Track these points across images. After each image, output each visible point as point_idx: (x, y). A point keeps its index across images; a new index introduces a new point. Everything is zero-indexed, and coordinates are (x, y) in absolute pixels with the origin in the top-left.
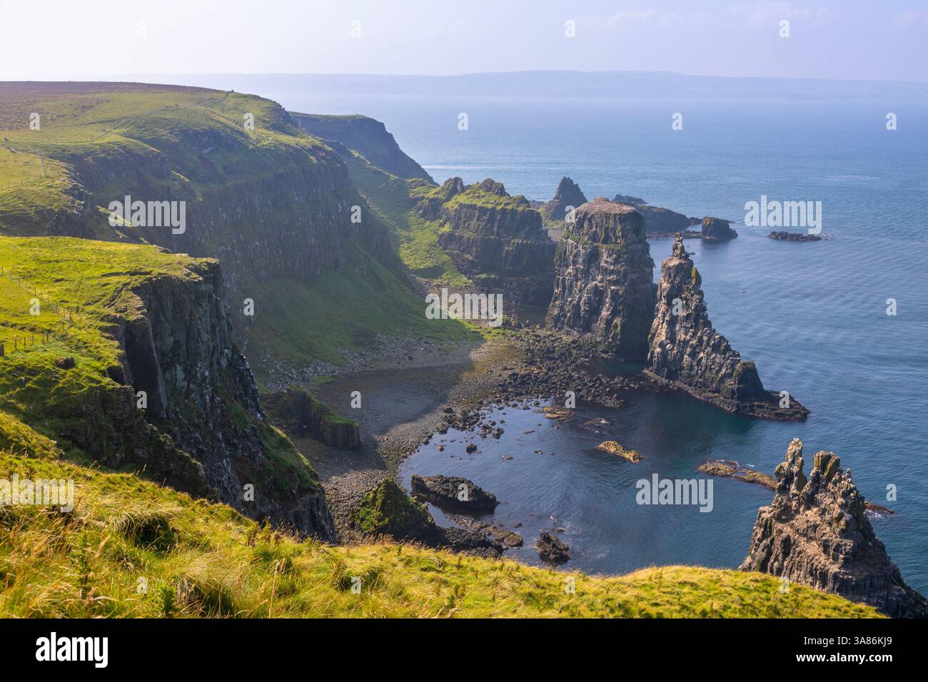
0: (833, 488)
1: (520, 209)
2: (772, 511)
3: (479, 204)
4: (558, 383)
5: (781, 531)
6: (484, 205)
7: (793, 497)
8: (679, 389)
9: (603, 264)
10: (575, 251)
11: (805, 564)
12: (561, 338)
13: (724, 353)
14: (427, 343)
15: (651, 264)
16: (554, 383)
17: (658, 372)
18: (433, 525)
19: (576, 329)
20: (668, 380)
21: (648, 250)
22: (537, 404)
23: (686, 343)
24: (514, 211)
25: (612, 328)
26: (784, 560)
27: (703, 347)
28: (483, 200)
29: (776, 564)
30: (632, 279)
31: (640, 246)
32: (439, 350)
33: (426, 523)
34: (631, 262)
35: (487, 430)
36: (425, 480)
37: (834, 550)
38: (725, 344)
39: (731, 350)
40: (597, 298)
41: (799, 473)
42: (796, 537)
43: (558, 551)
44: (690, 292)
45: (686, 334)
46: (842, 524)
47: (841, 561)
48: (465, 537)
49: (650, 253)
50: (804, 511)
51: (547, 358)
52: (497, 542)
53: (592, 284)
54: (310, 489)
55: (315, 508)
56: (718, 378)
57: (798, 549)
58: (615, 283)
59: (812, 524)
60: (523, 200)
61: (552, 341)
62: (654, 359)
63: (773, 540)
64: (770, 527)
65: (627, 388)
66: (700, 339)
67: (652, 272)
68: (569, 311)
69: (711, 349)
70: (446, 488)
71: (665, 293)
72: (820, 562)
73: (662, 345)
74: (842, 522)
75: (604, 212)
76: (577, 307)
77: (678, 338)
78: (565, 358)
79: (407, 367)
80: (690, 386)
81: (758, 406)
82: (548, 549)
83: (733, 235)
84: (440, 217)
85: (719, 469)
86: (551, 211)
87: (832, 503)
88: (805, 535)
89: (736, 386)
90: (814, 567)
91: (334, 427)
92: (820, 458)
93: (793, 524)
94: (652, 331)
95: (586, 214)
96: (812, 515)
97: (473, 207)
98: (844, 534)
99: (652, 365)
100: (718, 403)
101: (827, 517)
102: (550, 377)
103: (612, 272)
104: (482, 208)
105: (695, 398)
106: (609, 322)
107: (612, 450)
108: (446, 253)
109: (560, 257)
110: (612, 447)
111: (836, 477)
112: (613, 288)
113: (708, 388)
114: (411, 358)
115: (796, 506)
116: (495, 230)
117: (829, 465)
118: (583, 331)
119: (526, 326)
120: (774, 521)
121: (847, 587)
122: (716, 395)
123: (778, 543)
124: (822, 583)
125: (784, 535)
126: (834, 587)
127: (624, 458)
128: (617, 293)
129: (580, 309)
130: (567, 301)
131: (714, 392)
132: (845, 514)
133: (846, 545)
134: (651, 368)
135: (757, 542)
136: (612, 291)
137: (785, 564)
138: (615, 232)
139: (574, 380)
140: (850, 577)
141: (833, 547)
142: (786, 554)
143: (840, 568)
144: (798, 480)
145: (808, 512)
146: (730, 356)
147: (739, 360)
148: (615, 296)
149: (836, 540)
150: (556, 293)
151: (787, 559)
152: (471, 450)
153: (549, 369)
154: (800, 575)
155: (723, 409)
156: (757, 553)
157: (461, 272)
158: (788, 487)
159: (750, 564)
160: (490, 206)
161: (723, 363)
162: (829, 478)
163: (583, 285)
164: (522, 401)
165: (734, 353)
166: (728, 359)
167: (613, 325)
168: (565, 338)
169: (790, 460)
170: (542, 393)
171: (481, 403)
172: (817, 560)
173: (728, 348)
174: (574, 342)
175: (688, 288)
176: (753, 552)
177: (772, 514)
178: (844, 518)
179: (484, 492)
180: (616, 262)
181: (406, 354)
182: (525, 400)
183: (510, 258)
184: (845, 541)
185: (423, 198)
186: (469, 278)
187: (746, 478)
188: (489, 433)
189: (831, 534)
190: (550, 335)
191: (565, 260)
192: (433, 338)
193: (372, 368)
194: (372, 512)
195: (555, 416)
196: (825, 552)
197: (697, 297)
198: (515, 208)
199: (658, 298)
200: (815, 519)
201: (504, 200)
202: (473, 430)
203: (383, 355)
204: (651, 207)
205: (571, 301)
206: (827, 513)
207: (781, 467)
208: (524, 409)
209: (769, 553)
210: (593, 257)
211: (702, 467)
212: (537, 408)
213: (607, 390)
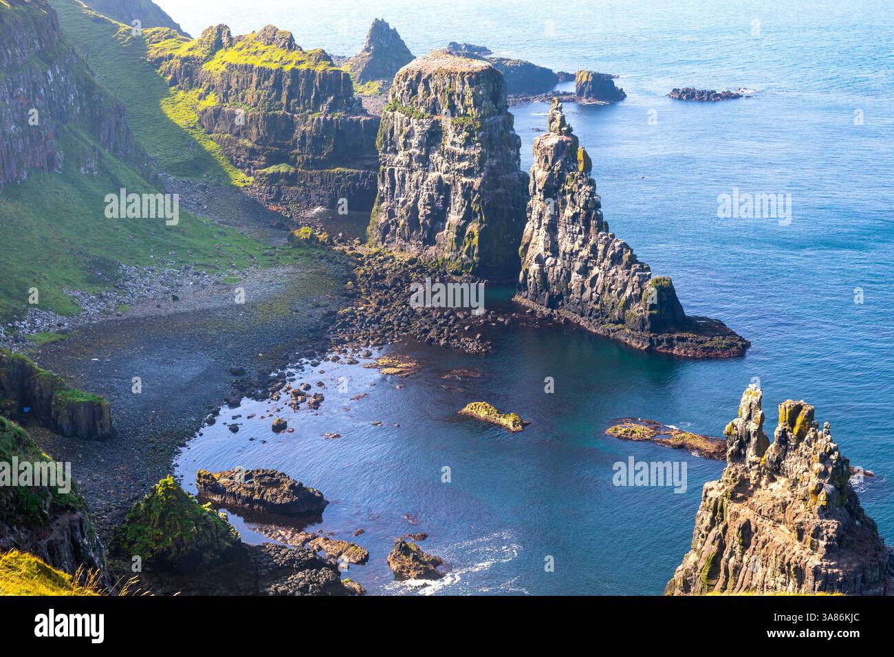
0: (806, 450)
1: (320, 69)
2: (723, 487)
3: (258, 64)
4: (395, 323)
5: (737, 515)
6: (264, 64)
7: (750, 467)
8: (567, 321)
9: (448, 146)
10: (406, 129)
11: (773, 558)
12: (392, 257)
13: (628, 267)
14: (198, 274)
15: (516, 143)
16: (389, 323)
17: (535, 298)
18: (237, 543)
19: (414, 242)
20: (550, 309)
21: (511, 123)
22: (369, 355)
23: (573, 254)
24: (310, 74)
25: (466, 239)
26: (743, 553)
27: (599, 260)
28: (264, 57)
29: (732, 560)
30: (491, 168)
31: (500, 118)
32: (217, 283)
33: (227, 540)
34: (488, 143)
35: (300, 398)
36: (216, 476)
37: (813, 536)
38: (629, 253)
39: (637, 262)
40: (441, 197)
41: (759, 432)
42: (758, 522)
43: (422, 566)
44: (576, 182)
45: (573, 241)
46: (821, 499)
47: (822, 550)
48: (285, 555)
49: (514, 127)
50: (767, 484)
51: (376, 287)
52: (332, 560)
53: (433, 176)
54: (68, 507)
55: (79, 534)
56: (621, 304)
57: (762, 538)
58: (469, 172)
59: (780, 501)
60: (324, 56)
61: (380, 261)
62: (529, 281)
63: (726, 528)
64: (722, 510)
65: (494, 324)
66: (594, 249)
67: (518, 154)
68: (402, 217)
69: (610, 261)
70: (249, 486)
71: (540, 186)
72: (794, 554)
73: (540, 260)
74: (822, 497)
75: (446, 71)
76: (414, 210)
77: (562, 249)
78: (402, 285)
79: (171, 310)
80: (582, 315)
81: (679, 339)
82: (407, 564)
83: (619, 96)
84: (199, 85)
85: (633, 432)
86: (360, 70)
87: (806, 471)
88: (771, 518)
89: (648, 312)
90: (786, 562)
91: (73, 408)
92: (787, 409)
93: (753, 504)
94: (525, 241)
95: (420, 74)
96: (779, 488)
97: (248, 68)
98: (825, 512)
99: (526, 288)
100: (623, 338)
101: (800, 491)
102: (382, 315)
103: (462, 158)
104: (261, 70)
105: (590, 333)
106: (461, 231)
107: (483, 414)
108: (212, 139)
109: (385, 137)
110: (480, 410)
111: (810, 435)
112: (464, 180)
113: (607, 317)
114: (175, 298)
115: (755, 478)
116: (284, 100)
117: (799, 420)
118: (424, 244)
119: (340, 241)
120: (726, 501)
121: (832, 584)
122: (620, 326)
123: (733, 531)
124: (798, 582)
125: (742, 520)
126: (815, 586)
127: (500, 426)
128: (470, 188)
129: (418, 212)
130: (398, 202)
131: (616, 323)
132: (825, 484)
133: (827, 527)
134: (525, 294)
135: (704, 532)
136: (463, 185)
137: (745, 559)
138: (463, 99)
139: (419, 317)
140: (836, 571)
141: (811, 532)
142: (745, 545)
143: (821, 560)
144: (757, 442)
145: (773, 485)
146: (636, 271)
147: (649, 276)
148: (467, 192)
149: (814, 521)
150: (382, 191)
151: (747, 551)
152: (279, 427)
153: (380, 303)
154: (766, 573)
155: (631, 347)
156: (704, 548)
157: (236, 166)
158: (743, 452)
159: (696, 563)
160: (274, 67)
161: (627, 282)
162: (800, 436)
163: (421, 178)
164: (345, 352)
165: (642, 266)
166: (634, 275)
167: (467, 233)
168: (398, 255)
169: (745, 415)
170: (373, 339)
171: (287, 358)
172: (789, 551)
173: (633, 260)
174: (412, 261)
175: (573, 176)
176: (699, 546)
177: (723, 491)
178: (823, 490)
179: (305, 489)
180: (468, 143)
181: (167, 293)
182: (349, 350)
183: (308, 141)
184: (827, 522)
185: (171, 57)
186: (249, 174)
187: (671, 441)
188: (302, 402)
189: (807, 513)
190: (376, 253)
191: (393, 143)
192: (205, 266)
193: (118, 315)
194: (146, 529)
195: (398, 370)
196: (800, 538)
197: (588, 188)
198: (312, 68)
199: (531, 192)
200: (784, 495)
201: (294, 56)
202: (279, 398)
203: (133, 296)
204: (502, 59)
205: (404, 203)
206: (799, 485)
207: (733, 425)
208: (351, 363)
209: (722, 547)
210: (434, 136)
211: (610, 431)
212: (368, 361)
213: (466, 328)
